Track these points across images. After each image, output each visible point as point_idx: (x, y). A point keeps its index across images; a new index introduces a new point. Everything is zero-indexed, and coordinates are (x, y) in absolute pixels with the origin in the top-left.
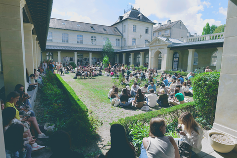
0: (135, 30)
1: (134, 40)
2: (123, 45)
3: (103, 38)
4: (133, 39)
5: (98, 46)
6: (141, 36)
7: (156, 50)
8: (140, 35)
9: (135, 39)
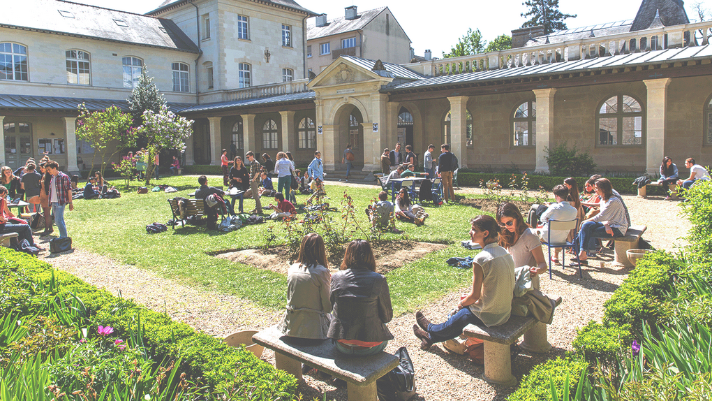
0: (245, 35)
1: (245, 68)
2: (204, 88)
3: (119, 59)
4: (241, 66)
5: (99, 89)
6: (268, 55)
7: (342, 103)
8: (263, 49)
9: (248, 67)
